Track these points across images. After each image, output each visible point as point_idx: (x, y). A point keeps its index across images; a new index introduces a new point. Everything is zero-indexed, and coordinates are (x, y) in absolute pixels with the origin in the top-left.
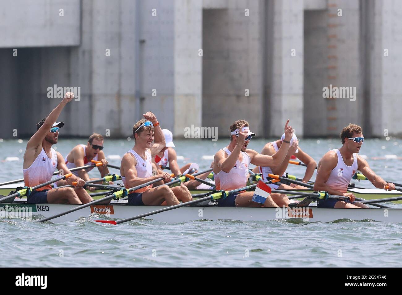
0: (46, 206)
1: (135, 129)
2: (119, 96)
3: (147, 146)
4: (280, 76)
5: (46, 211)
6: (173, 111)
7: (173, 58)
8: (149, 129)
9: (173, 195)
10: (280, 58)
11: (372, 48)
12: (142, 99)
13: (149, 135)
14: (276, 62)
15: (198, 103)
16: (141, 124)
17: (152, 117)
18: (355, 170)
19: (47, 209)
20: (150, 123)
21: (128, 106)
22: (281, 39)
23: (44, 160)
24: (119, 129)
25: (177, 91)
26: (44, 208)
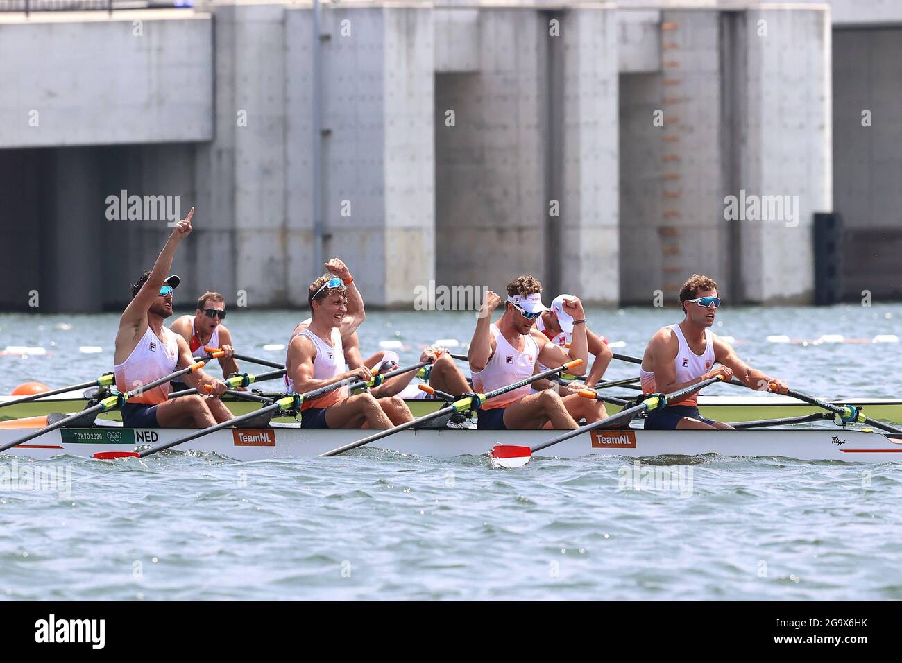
0: (152, 433)
1: (312, 293)
2: (285, 231)
3: (335, 323)
4: (578, 193)
5: (153, 441)
6: (383, 258)
7: (381, 162)
8: (338, 292)
9: (379, 411)
10: (577, 161)
11: (743, 141)
12: (327, 238)
13: (339, 302)
14: (569, 167)
15: (428, 243)
16: (323, 283)
17: (341, 267)
18: (710, 362)
19: (155, 439)
20: (338, 282)
21: (300, 250)
22: (577, 126)
23: (152, 346)
24: (286, 292)
25: (390, 223)
26: (149, 436)
